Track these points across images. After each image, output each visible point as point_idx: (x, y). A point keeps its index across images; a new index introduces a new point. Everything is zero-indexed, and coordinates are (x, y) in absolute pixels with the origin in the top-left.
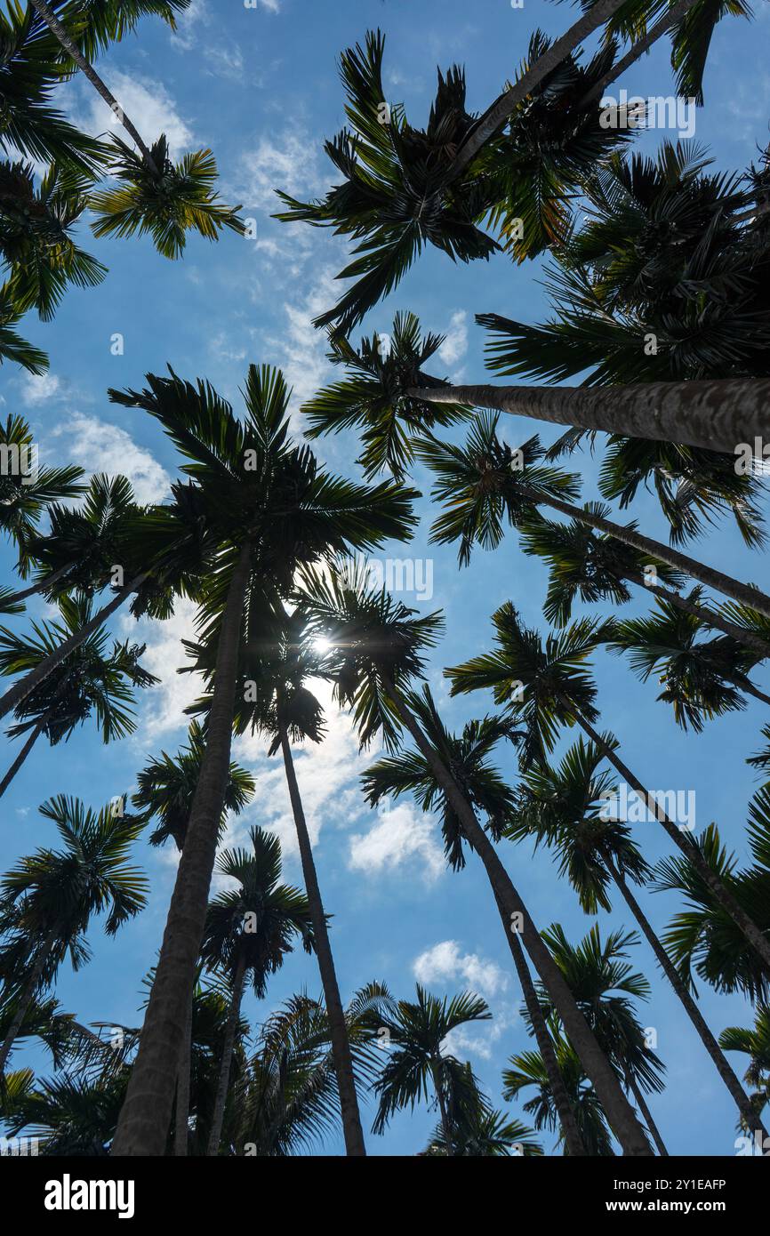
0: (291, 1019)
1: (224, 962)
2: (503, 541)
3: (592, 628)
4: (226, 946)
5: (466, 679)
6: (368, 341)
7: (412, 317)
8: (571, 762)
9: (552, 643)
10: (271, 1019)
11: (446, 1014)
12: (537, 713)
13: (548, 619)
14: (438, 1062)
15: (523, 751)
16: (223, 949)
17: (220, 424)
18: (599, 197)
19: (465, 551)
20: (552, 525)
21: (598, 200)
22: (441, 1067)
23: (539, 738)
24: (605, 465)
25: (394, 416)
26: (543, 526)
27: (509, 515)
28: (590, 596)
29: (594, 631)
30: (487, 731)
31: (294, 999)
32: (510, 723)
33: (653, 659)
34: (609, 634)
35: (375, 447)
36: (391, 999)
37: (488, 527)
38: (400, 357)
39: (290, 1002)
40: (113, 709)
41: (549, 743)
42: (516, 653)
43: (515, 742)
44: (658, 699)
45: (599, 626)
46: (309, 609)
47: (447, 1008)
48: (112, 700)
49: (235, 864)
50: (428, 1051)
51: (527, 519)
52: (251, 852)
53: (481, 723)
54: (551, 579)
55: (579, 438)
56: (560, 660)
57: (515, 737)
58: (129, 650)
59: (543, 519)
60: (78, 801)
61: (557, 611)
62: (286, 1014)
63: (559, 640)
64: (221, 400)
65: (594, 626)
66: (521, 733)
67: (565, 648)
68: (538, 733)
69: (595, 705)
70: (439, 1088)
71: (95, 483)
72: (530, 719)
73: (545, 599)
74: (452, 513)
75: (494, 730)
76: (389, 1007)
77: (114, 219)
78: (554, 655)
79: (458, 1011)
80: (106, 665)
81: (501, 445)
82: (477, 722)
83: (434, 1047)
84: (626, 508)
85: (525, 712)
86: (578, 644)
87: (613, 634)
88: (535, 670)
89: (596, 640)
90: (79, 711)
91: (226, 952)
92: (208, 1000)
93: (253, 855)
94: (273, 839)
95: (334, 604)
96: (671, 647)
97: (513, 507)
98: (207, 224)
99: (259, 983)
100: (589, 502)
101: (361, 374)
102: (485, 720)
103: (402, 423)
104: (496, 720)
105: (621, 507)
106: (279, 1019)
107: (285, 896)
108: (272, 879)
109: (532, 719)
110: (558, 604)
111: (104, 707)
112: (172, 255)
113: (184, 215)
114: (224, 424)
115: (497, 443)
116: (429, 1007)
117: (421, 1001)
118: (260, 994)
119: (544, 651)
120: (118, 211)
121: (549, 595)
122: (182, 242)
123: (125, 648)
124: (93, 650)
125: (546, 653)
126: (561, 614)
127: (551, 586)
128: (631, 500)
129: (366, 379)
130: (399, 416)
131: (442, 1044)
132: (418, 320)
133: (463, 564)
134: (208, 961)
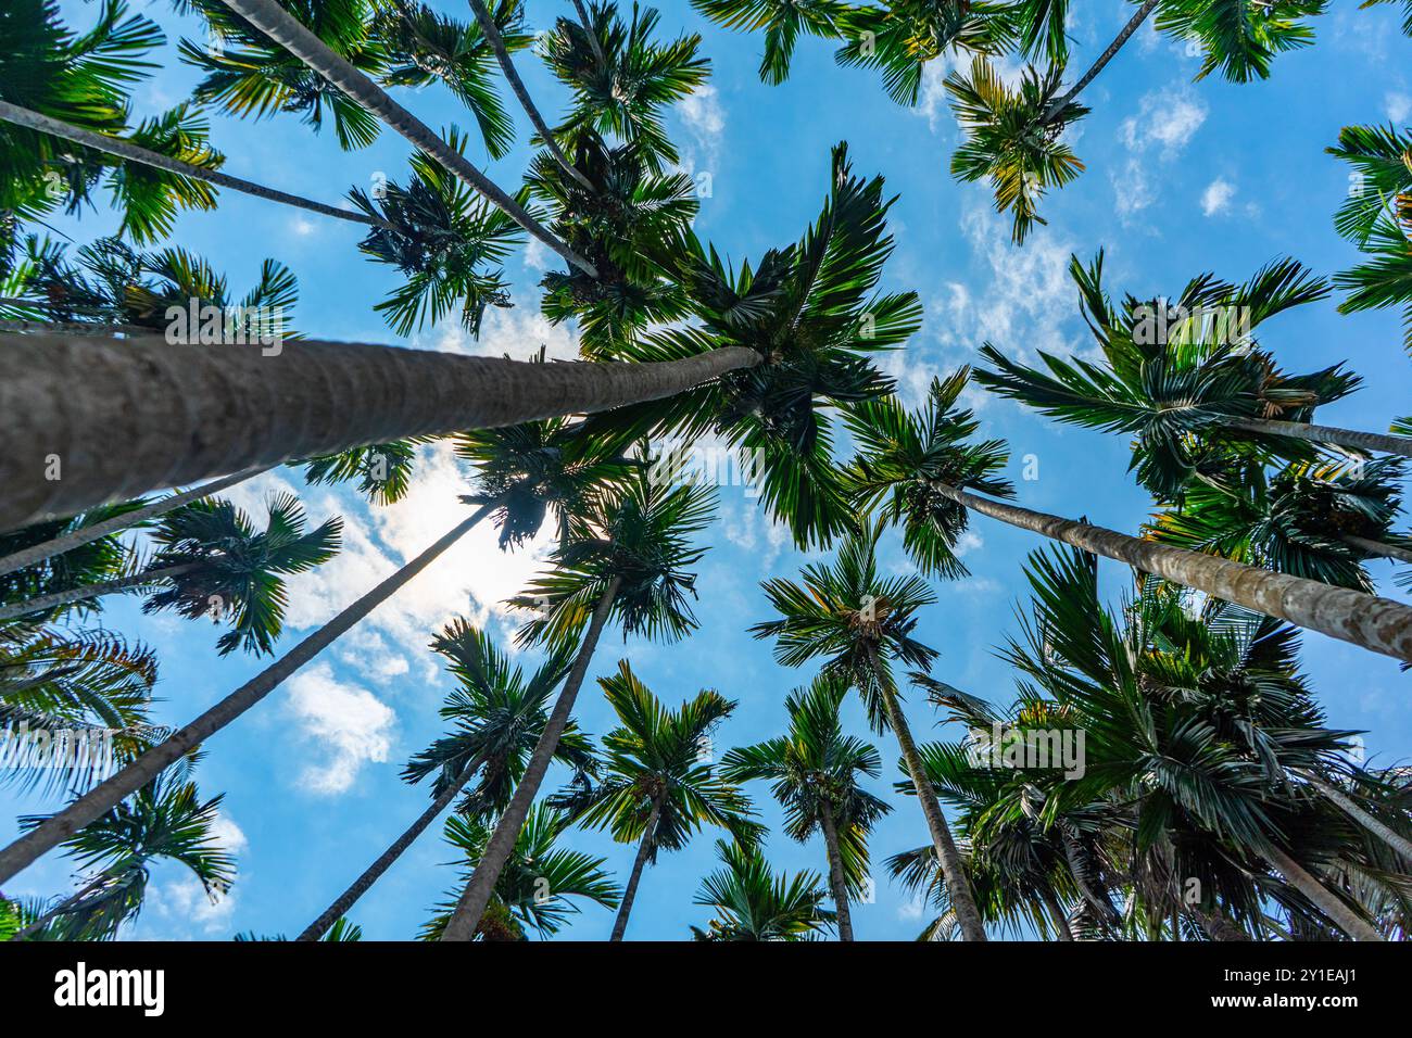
0: (121, 658)
1: (170, 548)
2: (790, 669)
3: (743, 811)
4: (190, 544)
5: (623, 691)
6: (969, 417)
7: (1004, 458)
8: (568, 862)
9: (705, 773)
10: (112, 635)
11: (197, 846)
12: (619, 790)
13: (724, 759)
14: (138, 861)
15: (570, 794)
16: (185, 541)
17: (848, 280)
18: (1212, 612)
19: (769, 628)
20: (835, 716)
21: (1208, 612)
22: (133, 867)
23: (593, 804)
24: (935, 745)
25: (894, 481)
26: (831, 706)
27: (831, 662)
28: (783, 794)
29: (741, 816)
30: (571, 743)
31: (148, 652)
32: (593, 766)
33: (728, 902)
34: (746, 833)
35: (851, 474)
36: (189, 771)
37: (801, 644)
38: (966, 460)
39: (142, 649)
40: (417, 301)
41: (590, 819)
42: (678, 735)
43: (576, 781)
44: (693, 928)
45: (750, 818)
46: (637, 476)
47: (204, 845)
48: (427, 296)
49: (285, 516)
50: (144, 843)
51: (833, 685)
52: (305, 531)
53: (577, 732)
54: (772, 743)
55: (945, 703)
56: (689, 792)
57: (580, 779)
58: (498, 291)
59: (840, 701)
60: (294, 300)
61: (739, 765)
62: (126, 651)
63: (712, 779)
64: (878, 271)
65: (748, 813)
66: (588, 784)
67: (705, 790)
68: (599, 799)
69: (661, 852)
70: (106, 876)
71: (677, 179)
72: (609, 785)
73: (745, 745)
74: (803, 595)
75: (576, 752)
76: (175, 775)
77: (973, 94)
78: (692, 781)
79: (207, 859)
80: (467, 273)
81: (911, 617)
82: (576, 728)
83: (151, 848)
84: (898, 791)
85: (613, 776)
86: (716, 804)
87: (748, 838)
88: (667, 767)
89: (733, 823)
90: (409, 261)
91: (182, 546)
92: (110, 551)
93: (304, 533)
94: (337, 547)
95: (655, 501)
96: (754, 916)
97: (844, 660)
98: (1010, 194)
99: (161, 600)
100: (876, 748)
101: (923, 426)
102: (582, 735)
103: (890, 493)
104: (589, 748)
105: (896, 785)
106: (117, 646)
107: (273, 590)
108: (285, 567)
109: (611, 789)
110: (750, 763)
111: (416, 289)
112: (956, 171)
113: (1008, 166)
114: (849, 285)
115: (908, 612)
116: (200, 821)
117: (204, 808)
118: (148, 607)
119: (692, 768)
120: (982, 94)
121: (752, 748)
122: (972, 176)
123: (497, 286)
124: (477, 252)
125: (690, 771)
126: (738, 770)
127: (762, 746)
128: (907, 793)
129: (920, 433)
130: (896, 488)
131: (156, 857)
132: (1003, 466)
133: (756, 633)
134: (163, 530)
